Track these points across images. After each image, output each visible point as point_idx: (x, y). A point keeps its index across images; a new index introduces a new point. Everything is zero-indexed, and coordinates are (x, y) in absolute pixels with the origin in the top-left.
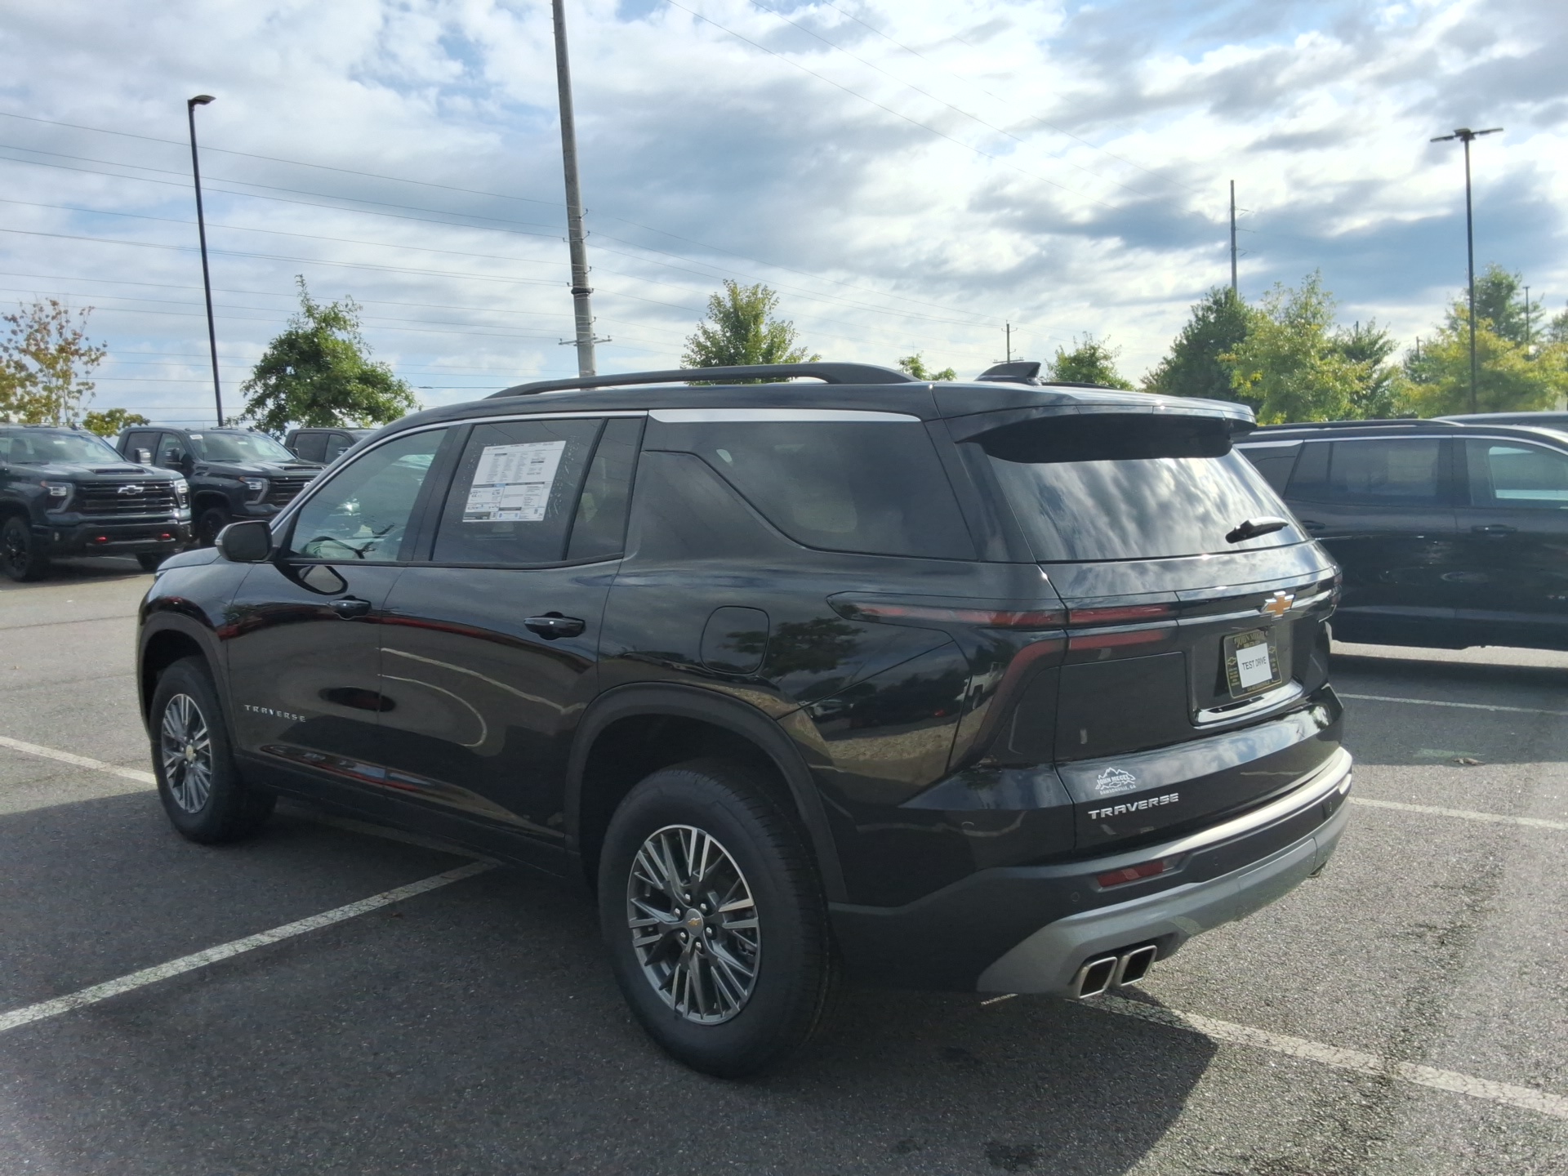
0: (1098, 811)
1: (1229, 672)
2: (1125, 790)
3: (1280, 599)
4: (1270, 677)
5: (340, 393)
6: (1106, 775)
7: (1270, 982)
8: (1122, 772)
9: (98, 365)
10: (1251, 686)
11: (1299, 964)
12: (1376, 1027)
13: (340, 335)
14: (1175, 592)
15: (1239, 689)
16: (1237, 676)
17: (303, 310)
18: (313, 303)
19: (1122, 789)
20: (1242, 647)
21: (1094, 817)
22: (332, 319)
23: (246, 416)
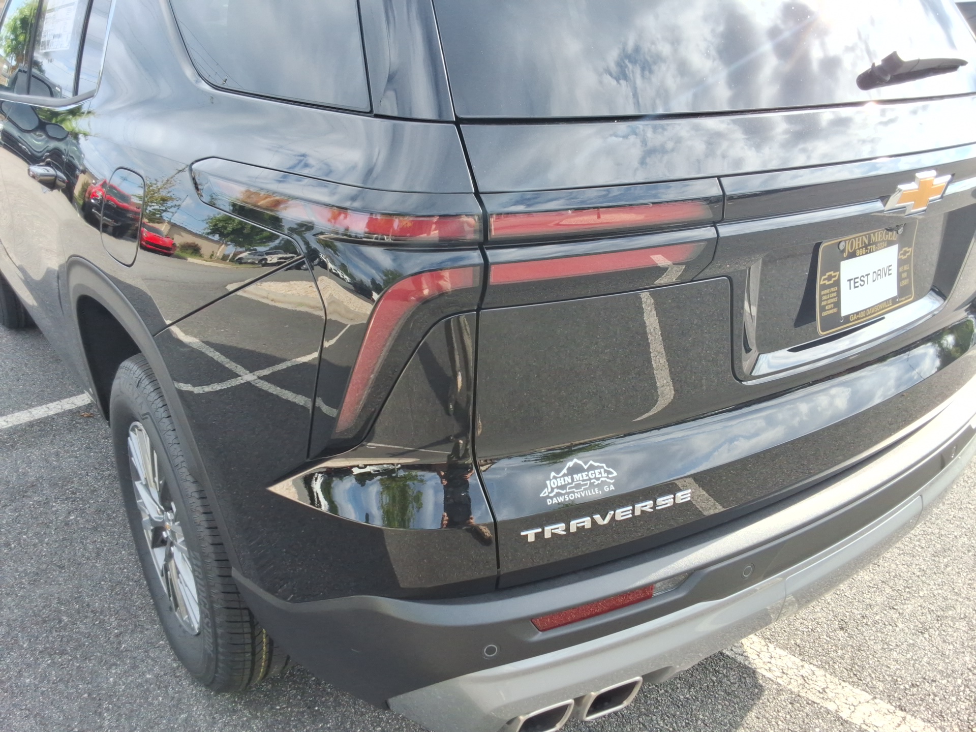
0: (540, 530)
1: (821, 296)
2: (595, 494)
3: (924, 185)
4: (894, 293)
6: (565, 471)
7: (854, 591)
8: (596, 464)
10: (857, 313)
11: (893, 566)
12: (959, 681)
14: (719, 177)
15: (835, 319)
16: (835, 300)
19: (589, 493)
20: (853, 255)
21: (531, 539)
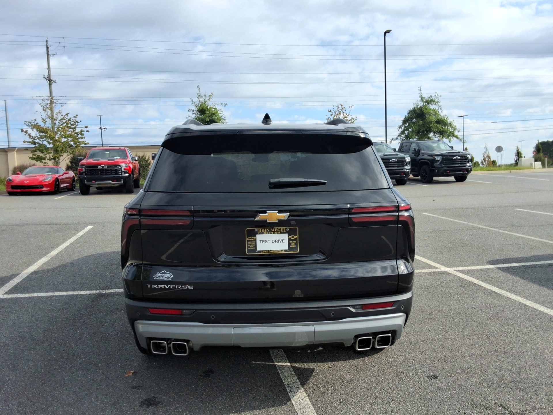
0: (151, 285)
5: (428, 127)
6: (161, 273)
9: (354, 123)
13: (432, 106)
16: (254, 245)
17: (419, 99)
18: (423, 96)
20: (261, 234)
21: (149, 287)
22: (429, 102)
23: (398, 137)
